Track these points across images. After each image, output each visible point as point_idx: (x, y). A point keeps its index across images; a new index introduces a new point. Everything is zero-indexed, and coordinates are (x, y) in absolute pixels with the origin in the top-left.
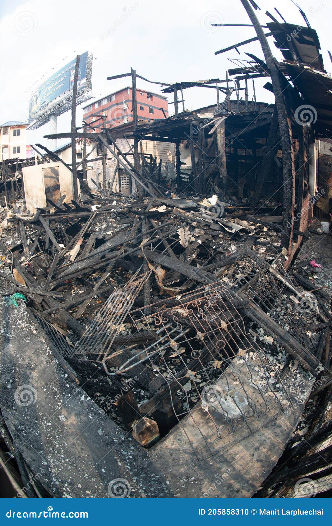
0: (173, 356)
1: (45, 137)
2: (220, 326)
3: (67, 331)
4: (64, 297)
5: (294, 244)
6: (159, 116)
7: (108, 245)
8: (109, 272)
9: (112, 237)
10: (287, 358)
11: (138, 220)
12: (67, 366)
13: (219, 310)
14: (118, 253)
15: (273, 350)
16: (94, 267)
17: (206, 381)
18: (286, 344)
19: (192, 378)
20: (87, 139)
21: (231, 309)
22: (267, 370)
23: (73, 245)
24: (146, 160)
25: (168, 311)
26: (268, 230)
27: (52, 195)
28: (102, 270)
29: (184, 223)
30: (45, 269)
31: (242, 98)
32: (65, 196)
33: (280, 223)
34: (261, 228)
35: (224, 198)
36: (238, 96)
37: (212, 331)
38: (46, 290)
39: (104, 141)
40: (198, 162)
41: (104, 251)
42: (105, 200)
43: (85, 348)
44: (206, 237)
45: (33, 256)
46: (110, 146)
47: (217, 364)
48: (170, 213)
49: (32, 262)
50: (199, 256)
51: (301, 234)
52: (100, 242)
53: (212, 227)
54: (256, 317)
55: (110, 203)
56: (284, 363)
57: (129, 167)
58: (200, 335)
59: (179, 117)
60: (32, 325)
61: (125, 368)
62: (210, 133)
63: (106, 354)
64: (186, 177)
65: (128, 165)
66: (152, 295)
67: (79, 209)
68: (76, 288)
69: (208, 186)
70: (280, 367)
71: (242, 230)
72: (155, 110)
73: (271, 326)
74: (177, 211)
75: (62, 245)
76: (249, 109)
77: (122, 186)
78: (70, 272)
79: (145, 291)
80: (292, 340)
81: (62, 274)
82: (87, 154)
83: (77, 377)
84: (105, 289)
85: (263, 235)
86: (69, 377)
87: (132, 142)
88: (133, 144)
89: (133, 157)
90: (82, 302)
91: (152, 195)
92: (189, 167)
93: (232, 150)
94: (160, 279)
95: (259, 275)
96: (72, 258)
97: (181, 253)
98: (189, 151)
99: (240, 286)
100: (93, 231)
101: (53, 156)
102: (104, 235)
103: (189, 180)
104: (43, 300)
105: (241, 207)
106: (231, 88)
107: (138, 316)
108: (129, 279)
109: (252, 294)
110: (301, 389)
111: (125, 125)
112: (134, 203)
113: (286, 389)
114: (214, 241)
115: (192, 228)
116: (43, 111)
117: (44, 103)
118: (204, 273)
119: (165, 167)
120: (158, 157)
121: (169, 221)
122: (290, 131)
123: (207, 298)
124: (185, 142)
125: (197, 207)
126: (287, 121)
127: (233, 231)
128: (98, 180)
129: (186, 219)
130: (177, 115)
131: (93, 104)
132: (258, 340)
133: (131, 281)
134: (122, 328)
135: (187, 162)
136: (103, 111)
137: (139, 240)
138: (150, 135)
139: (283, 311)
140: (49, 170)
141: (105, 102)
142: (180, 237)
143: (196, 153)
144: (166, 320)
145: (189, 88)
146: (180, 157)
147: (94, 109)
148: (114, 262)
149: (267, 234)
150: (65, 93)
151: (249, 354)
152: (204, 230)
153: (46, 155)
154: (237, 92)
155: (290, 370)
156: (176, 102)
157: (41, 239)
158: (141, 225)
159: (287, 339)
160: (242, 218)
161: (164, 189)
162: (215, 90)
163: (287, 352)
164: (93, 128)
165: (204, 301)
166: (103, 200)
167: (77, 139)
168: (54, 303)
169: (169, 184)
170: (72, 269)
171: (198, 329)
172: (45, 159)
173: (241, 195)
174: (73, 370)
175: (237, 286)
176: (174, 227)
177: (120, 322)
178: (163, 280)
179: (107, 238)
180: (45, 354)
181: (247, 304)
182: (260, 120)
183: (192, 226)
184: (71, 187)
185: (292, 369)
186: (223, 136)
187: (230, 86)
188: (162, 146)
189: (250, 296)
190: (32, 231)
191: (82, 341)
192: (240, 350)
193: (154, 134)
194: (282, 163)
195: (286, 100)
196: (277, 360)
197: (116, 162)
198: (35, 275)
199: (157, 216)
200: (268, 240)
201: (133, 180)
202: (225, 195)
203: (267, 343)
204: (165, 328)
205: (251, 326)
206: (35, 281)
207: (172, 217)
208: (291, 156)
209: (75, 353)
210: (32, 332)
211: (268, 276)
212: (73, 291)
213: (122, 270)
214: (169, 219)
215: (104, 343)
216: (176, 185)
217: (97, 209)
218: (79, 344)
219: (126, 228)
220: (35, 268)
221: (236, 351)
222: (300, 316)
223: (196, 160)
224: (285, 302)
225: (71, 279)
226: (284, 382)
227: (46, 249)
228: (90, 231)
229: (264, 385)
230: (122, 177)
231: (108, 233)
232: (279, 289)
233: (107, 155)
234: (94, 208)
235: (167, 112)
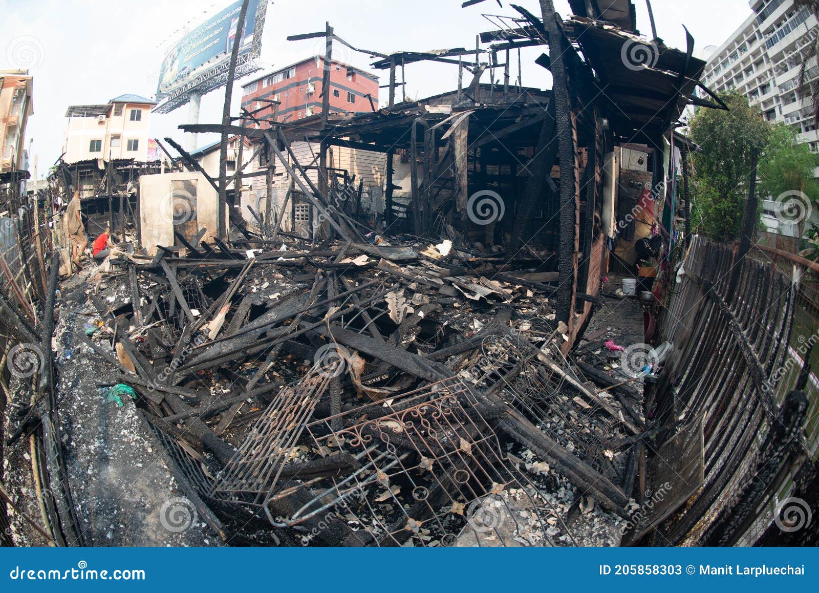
0: (381, 499)
1: (180, 127)
2: (459, 448)
3: (202, 454)
4: (197, 397)
5: (577, 315)
6: (362, 107)
7: (272, 316)
8: (272, 361)
9: (279, 304)
10: (575, 495)
11: (321, 277)
12: (205, 510)
13: (456, 422)
14: (288, 329)
15: (550, 485)
16: (248, 351)
17: (439, 538)
18: (572, 472)
19: (416, 530)
20: (246, 138)
21: (476, 419)
22: (542, 514)
23: (213, 313)
24: (337, 180)
25: (372, 424)
26: (534, 295)
27: (184, 226)
28: (261, 357)
29: (397, 285)
30: (168, 349)
31: (498, 81)
32: (204, 230)
33: (555, 283)
34: (522, 292)
35: (463, 245)
36: (492, 78)
37: (446, 455)
38: (168, 383)
39: (273, 143)
40: (422, 186)
41: (265, 325)
42: (269, 242)
43: (234, 483)
44: (433, 307)
45: (149, 326)
46: (282, 153)
47: (457, 507)
48: (374, 268)
49: (146, 335)
50: (421, 337)
51: (589, 298)
52: (257, 311)
53: (441, 291)
54: (518, 432)
55: (276, 248)
56: (569, 502)
57: (310, 190)
58: (426, 463)
59: (395, 111)
60: (146, 439)
61: (301, 515)
62: (444, 137)
63: (269, 492)
64: (402, 209)
65: (309, 187)
66: (344, 400)
67: (225, 254)
68: (217, 385)
69: (436, 226)
70: (563, 509)
71: (492, 296)
72: (357, 97)
73: (545, 444)
74: (385, 265)
75: (195, 312)
76: (508, 99)
77: (296, 220)
78: (208, 357)
79: (331, 392)
80: (581, 465)
81: (195, 360)
82: (243, 163)
83: (222, 529)
84: (265, 388)
85: (526, 303)
86: (209, 528)
87: (317, 147)
88: (319, 151)
89: (317, 174)
90: (227, 409)
91: (346, 238)
92: (406, 193)
93: (478, 166)
94: (358, 374)
95: (521, 366)
96: (212, 335)
97: (391, 333)
98: (407, 168)
99: (490, 384)
100: (248, 292)
101: (191, 161)
102: (266, 300)
103: (405, 216)
104: (164, 400)
105: (490, 259)
106: (483, 64)
107: (322, 431)
108: (305, 373)
109: (510, 395)
110: (602, 541)
111: (309, 119)
112: (316, 249)
113: (577, 542)
114: (445, 314)
115: (409, 293)
116: (181, 83)
117: (183, 69)
118: (429, 364)
119: (368, 193)
120: (358, 177)
121: (372, 281)
122: (574, 132)
123: (437, 403)
124: (403, 151)
125: (417, 258)
126: (569, 117)
127: (477, 298)
128: (258, 208)
129: (399, 277)
130: (392, 107)
131: (260, 80)
132: (523, 468)
133: (308, 375)
134: (293, 453)
135: (404, 186)
136: (274, 93)
137: (323, 310)
138: (347, 139)
139: (563, 422)
140: (181, 185)
141: (279, 79)
142: (389, 307)
143: (420, 170)
144: (368, 438)
145: (414, 63)
146: (393, 177)
147: (260, 89)
148: (280, 345)
149: (533, 302)
150: (217, 57)
151: (509, 491)
152: (429, 295)
153: (179, 159)
154: (491, 71)
155: (580, 513)
156: (393, 85)
157: (162, 299)
158: (326, 285)
159: (572, 463)
160: (490, 276)
161: (365, 229)
162: (458, 66)
163: (573, 485)
164: (256, 121)
165: (431, 408)
166: (265, 243)
167: (230, 136)
168: (182, 405)
169: (373, 221)
170: (211, 352)
171: (422, 453)
172: (175, 166)
173: (490, 239)
174: (214, 516)
175: (484, 384)
176: (380, 291)
177: (291, 444)
178: (362, 375)
179: (270, 304)
180: (167, 487)
181: (502, 411)
182: (526, 116)
183: (410, 290)
184: (215, 217)
185: (584, 510)
186: (465, 142)
187: (481, 61)
188: (365, 158)
189: (507, 400)
190: (149, 284)
191: (227, 471)
192: (495, 484)
193: (353, 136)
194: (558, 185)
195: (570, 82)
196: (557, 498)
197: (290, 181)
198: (150, 358)
199: (354, 271)
200: (535, 310)
201: (315, 212)
202: (463, 240)
203: (538, 474)
204: (368, 451)
205: (509, 449)
206: (151, 367)
207: (376, 275)
208: (574, 173)
209: (217, 490)
210: (145, 450)
211: (536, 366)
212: (212, 388)
213: (293, 360)
214: (373, 277)
215: (265, 476)
216: (385, 222)
217: (256, 255)
218: (223, 476)
219: (302, 289)
220: (151, 345)
221: (489, 487)
222: (593, 428)
223: (419, 182)
224: (566, 408)
225: (209, 369)
226: (572, 531)
227: (170, 315)
228: (242, 292)
229: (538, 539)
230: (298, 205)
231: (272, 297)
232: (554, 387)
233: (275, 167)
234: (250, 254)
235: (377, 101)
